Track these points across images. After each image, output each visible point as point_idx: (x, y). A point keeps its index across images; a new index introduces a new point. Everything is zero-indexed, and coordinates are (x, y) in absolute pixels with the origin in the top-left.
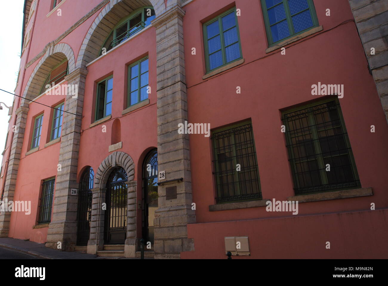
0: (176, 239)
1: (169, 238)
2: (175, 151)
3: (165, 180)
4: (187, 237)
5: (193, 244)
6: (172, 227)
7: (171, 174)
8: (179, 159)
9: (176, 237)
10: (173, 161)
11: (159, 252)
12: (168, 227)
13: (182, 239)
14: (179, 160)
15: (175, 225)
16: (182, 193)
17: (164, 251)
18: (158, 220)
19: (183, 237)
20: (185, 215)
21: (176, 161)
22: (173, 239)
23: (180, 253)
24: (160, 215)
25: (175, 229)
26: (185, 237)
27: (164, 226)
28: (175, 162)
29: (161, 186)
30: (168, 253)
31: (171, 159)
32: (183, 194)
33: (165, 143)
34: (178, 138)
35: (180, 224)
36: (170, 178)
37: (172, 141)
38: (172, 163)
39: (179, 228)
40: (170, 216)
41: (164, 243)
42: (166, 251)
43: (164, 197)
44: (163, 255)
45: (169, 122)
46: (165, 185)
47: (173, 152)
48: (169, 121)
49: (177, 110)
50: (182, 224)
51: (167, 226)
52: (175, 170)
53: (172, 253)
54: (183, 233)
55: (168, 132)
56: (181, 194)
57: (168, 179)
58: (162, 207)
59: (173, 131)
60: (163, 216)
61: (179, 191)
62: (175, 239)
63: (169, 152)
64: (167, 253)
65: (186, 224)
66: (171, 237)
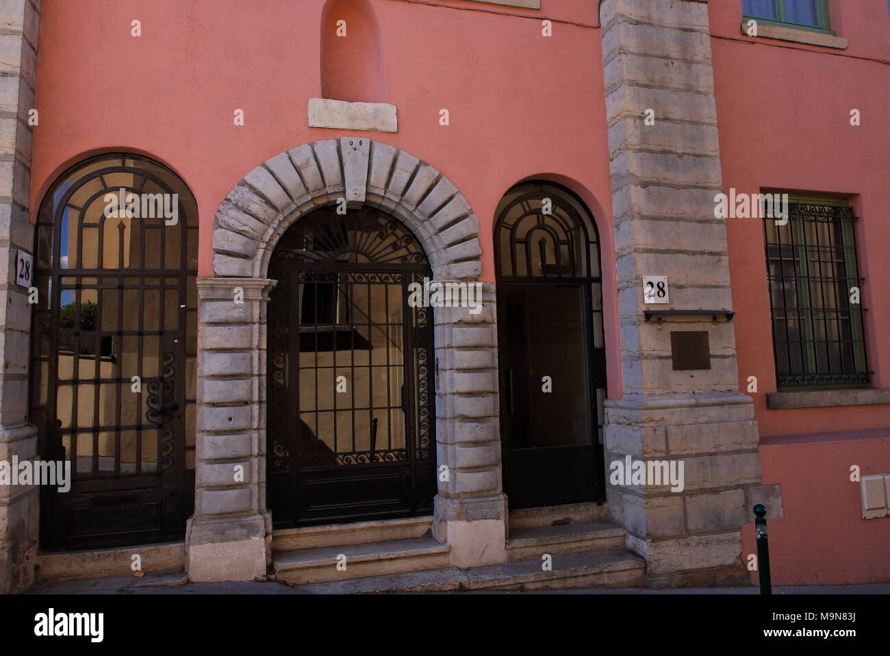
0: (728, 488)
1: (702, 489)
2: (701, 222)
3: (667, 309)
4: (758, 481)
5: (778, 501)
6: (710, 454)
7: (689, 291)
8: (715, 250)
9: (727, 485)
10: (694, 253)
11: (668, 532)
12: (698, 455)
13: (744, 487)
14: (711, 253)
15: (723, 449)
16: (727, 354)
17: (687, 529)
18: (661, 432)
19: (748, 482)
20: (752, 420)
21: (702, 253)
22: (715, 491)
23: (739, 529)
24: (663, 419)
25: (721, 459)
26: (752, 481)
27: (685, 453)
28: (698, 257)
29: (653, 322)
30: (699, 533)
31: (687, 244)
32: (730, 359)
33: (658, 184)
34: (709, 185)
35: (737, 447)
36: (686, 303)
37: (686, 187)
38: (690, 258)
39: (736, 456)
40: (700, 420)
41: (685, 505)
42: (692, 526)
43: (664, 361)
44: (682, 542)
45: (672, 121)
46: (665, 322)
47: (693, 224)
48: (672, 116)
49: (699, 92)
50: (744, 447)
51: (694, 452)
52: (702, 282)
53: (714, 532)
54: (747, 470)
55: (670, 152)
56: (723, 357)
57: (678, 307)
58: (659, 391)
59: (688, 154)
60: (675, 420)
61: (715, 347)
62: (721, 491)
63: (678, 220)
64: (696, 534)
65: (755, 446)
66: (707, 485)
